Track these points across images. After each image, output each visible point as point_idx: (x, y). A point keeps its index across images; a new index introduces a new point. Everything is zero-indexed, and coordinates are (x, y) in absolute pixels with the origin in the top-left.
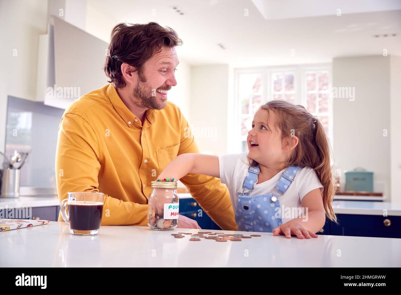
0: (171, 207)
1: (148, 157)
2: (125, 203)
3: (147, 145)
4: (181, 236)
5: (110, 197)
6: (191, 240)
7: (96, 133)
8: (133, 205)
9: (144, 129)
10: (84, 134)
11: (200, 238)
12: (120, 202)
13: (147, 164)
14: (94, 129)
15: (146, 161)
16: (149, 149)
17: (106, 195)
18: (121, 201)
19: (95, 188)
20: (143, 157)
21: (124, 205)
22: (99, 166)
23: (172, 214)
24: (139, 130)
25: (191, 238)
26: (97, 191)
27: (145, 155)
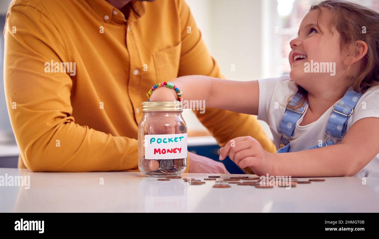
0: (153, 140)
1: (139, 66)
2: (114, 138)
3: (137, 48)
4: (200, 182)
5: (92, 130)
6: (215, 187)
7: (61, 31)
8: (127, 141)
9: (131, 25)
10: (43, 34)
11: (230, 185)
12: (108, 138)
13: (139, 76)
14: (57, 26)
15: (136, 72)
16: (139, 54)
17: (86, 127)
18: (109, 135)
19: (68, 115)
20: (131, 67)
21: (113, 142)
22: (70, 82)
23: (155, 151)
24: (124, 26)
25: (215, 184)
26: (71, 120)
27: (134, 63)
